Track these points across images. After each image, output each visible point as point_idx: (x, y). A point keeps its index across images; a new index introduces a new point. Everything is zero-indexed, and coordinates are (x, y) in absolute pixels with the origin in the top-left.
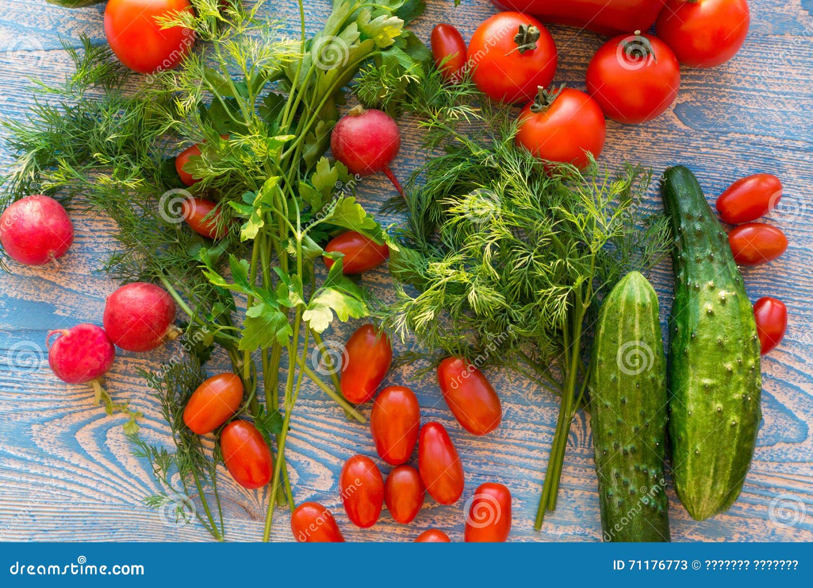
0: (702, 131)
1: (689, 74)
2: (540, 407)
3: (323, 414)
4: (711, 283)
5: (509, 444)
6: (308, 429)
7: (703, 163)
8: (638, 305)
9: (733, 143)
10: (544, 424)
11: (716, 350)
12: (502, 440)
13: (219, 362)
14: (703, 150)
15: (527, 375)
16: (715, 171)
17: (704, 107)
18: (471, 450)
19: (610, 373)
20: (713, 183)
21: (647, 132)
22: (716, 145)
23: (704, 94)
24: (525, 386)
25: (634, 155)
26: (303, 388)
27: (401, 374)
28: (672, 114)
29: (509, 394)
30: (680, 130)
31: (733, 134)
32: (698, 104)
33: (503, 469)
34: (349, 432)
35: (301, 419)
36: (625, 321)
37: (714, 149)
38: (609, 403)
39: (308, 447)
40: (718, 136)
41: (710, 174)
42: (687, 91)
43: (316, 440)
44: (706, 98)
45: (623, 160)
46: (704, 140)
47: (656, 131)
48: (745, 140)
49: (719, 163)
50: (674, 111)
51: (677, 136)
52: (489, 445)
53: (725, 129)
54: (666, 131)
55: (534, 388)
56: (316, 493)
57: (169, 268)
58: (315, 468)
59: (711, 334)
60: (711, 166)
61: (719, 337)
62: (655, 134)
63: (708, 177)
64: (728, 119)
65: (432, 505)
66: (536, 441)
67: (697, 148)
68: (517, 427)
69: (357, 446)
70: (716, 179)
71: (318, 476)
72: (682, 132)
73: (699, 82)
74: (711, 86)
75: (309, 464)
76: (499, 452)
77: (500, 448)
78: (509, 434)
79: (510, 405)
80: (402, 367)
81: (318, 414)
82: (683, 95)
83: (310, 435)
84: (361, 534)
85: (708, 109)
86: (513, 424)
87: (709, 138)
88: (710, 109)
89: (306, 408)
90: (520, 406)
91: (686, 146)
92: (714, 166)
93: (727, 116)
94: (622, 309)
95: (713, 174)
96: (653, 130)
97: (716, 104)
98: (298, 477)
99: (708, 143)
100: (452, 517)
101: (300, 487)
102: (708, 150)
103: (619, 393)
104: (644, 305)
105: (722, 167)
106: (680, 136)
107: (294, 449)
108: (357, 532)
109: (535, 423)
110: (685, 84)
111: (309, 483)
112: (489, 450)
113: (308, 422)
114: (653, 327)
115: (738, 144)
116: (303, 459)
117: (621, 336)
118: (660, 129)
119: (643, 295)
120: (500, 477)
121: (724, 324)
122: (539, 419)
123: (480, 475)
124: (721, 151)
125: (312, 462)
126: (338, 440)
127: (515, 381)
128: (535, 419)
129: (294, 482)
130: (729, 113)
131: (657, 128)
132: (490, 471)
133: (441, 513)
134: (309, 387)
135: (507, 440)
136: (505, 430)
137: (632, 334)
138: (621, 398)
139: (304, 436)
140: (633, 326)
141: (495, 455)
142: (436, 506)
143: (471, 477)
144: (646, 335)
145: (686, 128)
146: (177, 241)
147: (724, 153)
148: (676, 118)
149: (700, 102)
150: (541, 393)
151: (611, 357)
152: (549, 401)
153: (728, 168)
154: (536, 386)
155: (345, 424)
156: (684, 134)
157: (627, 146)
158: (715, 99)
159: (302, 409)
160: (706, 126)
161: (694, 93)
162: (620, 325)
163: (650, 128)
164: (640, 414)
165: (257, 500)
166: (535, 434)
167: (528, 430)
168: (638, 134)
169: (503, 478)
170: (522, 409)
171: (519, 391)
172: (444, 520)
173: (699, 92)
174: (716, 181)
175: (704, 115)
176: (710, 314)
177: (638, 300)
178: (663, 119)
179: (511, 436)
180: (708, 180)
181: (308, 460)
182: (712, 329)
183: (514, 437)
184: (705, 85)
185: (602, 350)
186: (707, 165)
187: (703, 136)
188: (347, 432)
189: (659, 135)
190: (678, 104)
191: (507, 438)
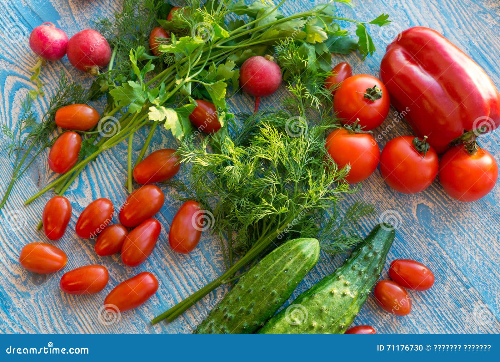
0: (422, 226)
1: (443, 196)
2: (214, 270)
3: (117, 173)
4: (348, 283)
5: (182, 272)
6: (103, 173)
7: (408, 241)
8: (302, 253)
9: (432, 246)
10: (207, 280)
11: (316, 311)
12: (181, 266)
13: (99, 107)
14: (414, 235)
15: (223, 250)
16: (409, 250)
17: (435, 217)
18: (163, 256)
19: (257, 273)
20: (403, 254)
21: (395, 201)
22: (422, 239)
23: (440, 211)
24: (217, 253)
25: (379, 205)
26: (121, 154)
27: (169, 191)
28: (415, 205)
29: (206, 249)
30: (412, 216)
31: (436, 242)
32: (433, 213)
33: (167, 279)
34: (119, 192)
35: (105, 165)
36: (288, 255)
37: (419, 240)
38: (243, 287)
39: (95, 180)
40: (428, 236)
41: (406, 249)
42: (434, 202)
43: (101, 181)
44: (440, 214)
45: (370, 202)
46: (419, 231)
47: (400, 205)
48: (439, 251)
49: (415, 248)
50: (418, 205)
51: (407, 217)
52: (172, 263)
53: (434, 236)
54: (404, 210)
55: (221, 259)
56: (76, 203)
57: (122, 47)
58: (87, 192)
59: (323, 302)
60: (410, 246)
61: (325, 307)
62: (398, 205)
63: (403, 250)
64: (441, 234)
65: (118, 262)
66: (196, 283)
67: (412, 232)
68: (194, 268)
69: (116, 202)
70: (406, 254)
71: (84, 196)
72: (412, 217)
73: (444, 204)
74: (448, 212)
75: (87, 188)
76: (174, 271)
77: (176, 269)
78: (187, 267)
79: (201, 255)
80: (173, 188)
81: (115, 171)
82: (430, 202)
83: (102, 176)
84: (74, 241)
85: (435, 219)
86: (193, 264)
87: (423, 233)
88: (436, 221)
89: (113, 163)
90: (206, 260)
91: (408, 225)
92: (412, 247)
93: (442, 232)
94: (293, 248)
95: (407, 251)
96: (399, 203)
97: (442, 221)
98: (76, 188)
99: (419, 235)
100: (121, 277)
101: (72, 193)
102: (416, 237)
103: (252, 285)
104: (304, 256)
105: (415, 251)
106: (409, 218)
107: (88, 175)
108: (73, 239)
109: (204, 275)
110: (436, 199)
111: (78, 195)
112: (170, 264)
113: (107, 170)
114: (298, 270)
115: (434, 249)
116: (87, 182)
117: (280, 260)
118: (403, 206)
119: (309, 252)
120: (162, 281)
121: (333, 304)
122: (208, 274)
123: (154, 271)
124: (422, 245)
125: (89, 189)
126: (111, 191)
127: (215, 247)
128: (206, 273)
129: (72, 189)
130: (443, 231)
131: (402, 204)
132: (161, 274)
133: (118, 269)
134: (124, 156)
135: (183, 269)
136: (187, 263)
137: (285, 263)
138: (250, 288)
139: (99, 174)
140: (290, 260)
141: (171, 270)
142: (120, 264)
143: (149, 268)
144: (291, 270)
145: (416, 217)
146: (138, 39)
147: (423, 246)
148: (416, 209)
149: (435, 213)
150: (221, 264)
151: (265, 266)
152: (221, 271)
153: (418, 255)
154: (222, 259)
155: (121, 188)
156: (412, 219)
157: (379, 197)
158: (444, 219)
159: (110, 161)
160: (427, 226)
161: (436, 206)
162: (285, 255)
163: (398, 200)
164: (251, 304)
165: (48, 180)
166: (198, 280)
167: (197, 275)
168: (390, 198)
169: (163, 284)
170: (205, 262)
171: (212, 253)
172: (116, 274)
173: (438, 208)
174: (405, 255)
175: (431, 221)
176: (332, 294)
177: (304, 251)
178: (409, 203)
179: (187, 269)
180: (402, 251)
181: (89, 186)
182: (325, 301)
183: (188, 270)
184: (446, 209)
185: (265, 260)
186: (409, 244)
187: (420, 229)
188: (118, 191)
189: (399, 208)
190: (423, 204)
191: (184, 268)
